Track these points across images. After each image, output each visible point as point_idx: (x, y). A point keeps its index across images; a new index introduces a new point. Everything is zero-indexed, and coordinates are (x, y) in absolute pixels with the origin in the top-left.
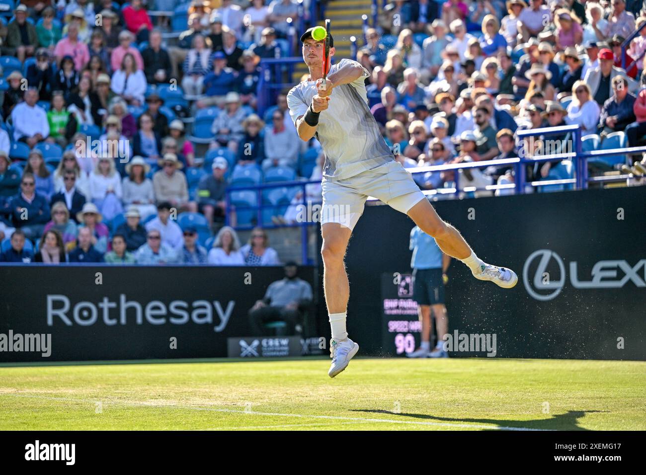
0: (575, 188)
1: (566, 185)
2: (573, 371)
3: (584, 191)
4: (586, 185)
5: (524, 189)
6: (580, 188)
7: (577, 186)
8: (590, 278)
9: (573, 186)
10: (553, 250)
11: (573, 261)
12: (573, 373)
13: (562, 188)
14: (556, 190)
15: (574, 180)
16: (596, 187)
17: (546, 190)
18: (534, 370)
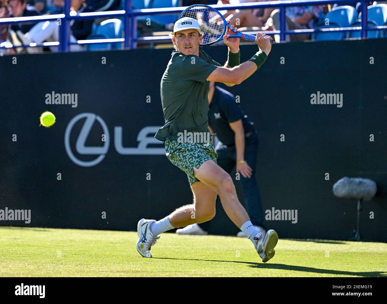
0: (122, 48)
1: (113, 44)
2: (111, 243)
3: (132, 50)
4: (135, 45)
5: (69, 48)
6: (128, 48)
7: (125, 46)
8: (135, 144)
9: (121, 47)
10: (97, 114)
11: (118, 125)
12: (111, 245)
13: (109, 48)
14: (102, 49)
15: (122, 40)
16: (146, 47)
17: (93, 49)
18: (71, 241)
